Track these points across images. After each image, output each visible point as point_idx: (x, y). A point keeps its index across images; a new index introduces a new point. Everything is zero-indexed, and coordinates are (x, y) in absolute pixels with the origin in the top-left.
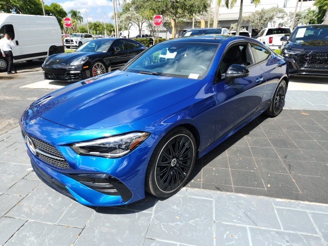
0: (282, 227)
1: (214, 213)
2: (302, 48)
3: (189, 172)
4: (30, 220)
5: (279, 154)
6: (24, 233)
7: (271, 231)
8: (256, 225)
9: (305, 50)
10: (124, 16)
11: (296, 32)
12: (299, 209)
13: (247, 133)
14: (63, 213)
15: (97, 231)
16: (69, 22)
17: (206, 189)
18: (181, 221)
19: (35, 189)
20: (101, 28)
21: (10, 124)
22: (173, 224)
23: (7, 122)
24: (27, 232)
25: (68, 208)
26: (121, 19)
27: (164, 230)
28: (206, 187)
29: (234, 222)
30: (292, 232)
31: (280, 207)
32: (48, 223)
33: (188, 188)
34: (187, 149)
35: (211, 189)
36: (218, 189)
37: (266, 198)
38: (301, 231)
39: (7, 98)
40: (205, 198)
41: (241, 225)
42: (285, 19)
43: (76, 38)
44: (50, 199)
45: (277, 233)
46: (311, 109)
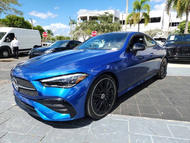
0: (173, 136)
1: (129, 128)
2: (174, 45)
3: (112, 104)
4: (9, 132)
5: (166, 97)
6: (4, 140)
7: (166, 138)
8: (156, 135)
9: (175, 46)
10: (76, 32)
11: (169, 38)
12: (182, 126)
13: (146, 87)
14: (31, 128)
15: (52, 139)
16: (46, 34)
17: (123, 115)
18: (108, 133)
19: (15, 115)
20: (63, 39)
21: (5, 82)
22: (103, 134)
23: (4, 81)
24: (6, 139)
25: (35, 126)
26: (74, 34)
27: (97, 138)
28: (123, 113)
29: (142, 133)
30: (180, 139)
31: (170, 125)
32: (21, 134)
33: (112, 114)
34: (111, 89)
35: (126, 115)
36: (131, 115)
37: (161, 120)
38: (186, 138)
39: (6, 70)
40: (123, 120)
41: (146, 135)
42: (163, 35)
43: (49, 43)
44: (24, 120)
45: (170, 139)
46: (182, 76)
